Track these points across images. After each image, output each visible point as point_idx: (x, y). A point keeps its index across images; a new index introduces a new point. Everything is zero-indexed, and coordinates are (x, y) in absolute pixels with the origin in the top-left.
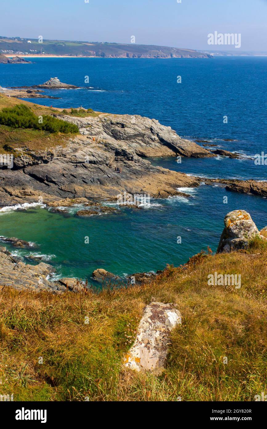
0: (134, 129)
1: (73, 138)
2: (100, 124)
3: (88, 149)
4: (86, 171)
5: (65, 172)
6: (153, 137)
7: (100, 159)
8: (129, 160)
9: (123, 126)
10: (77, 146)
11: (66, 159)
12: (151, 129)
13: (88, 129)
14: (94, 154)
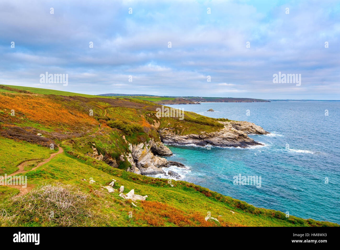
0: (245, 127)
1: (222, 129)
2: (231, 124)
3: (228, 133)
4: (227, 142)
5: (219, 141)
6: (253, 130)
7: (233, 137)
8: (245, 138)
9: (240, 125)
10: (223, 132)
11: (219, 137)
12: (252, 127)
13: (226, 126)
14: (230, 135)
